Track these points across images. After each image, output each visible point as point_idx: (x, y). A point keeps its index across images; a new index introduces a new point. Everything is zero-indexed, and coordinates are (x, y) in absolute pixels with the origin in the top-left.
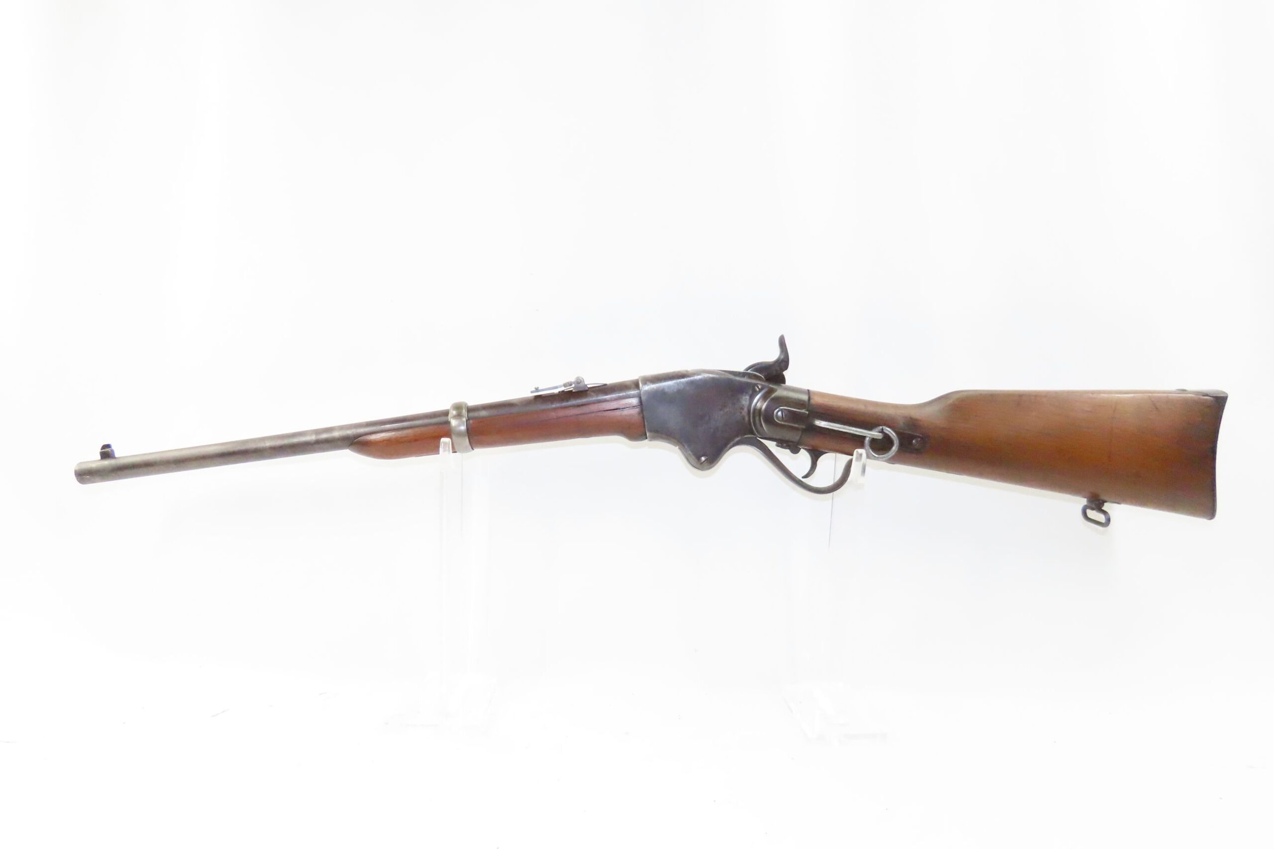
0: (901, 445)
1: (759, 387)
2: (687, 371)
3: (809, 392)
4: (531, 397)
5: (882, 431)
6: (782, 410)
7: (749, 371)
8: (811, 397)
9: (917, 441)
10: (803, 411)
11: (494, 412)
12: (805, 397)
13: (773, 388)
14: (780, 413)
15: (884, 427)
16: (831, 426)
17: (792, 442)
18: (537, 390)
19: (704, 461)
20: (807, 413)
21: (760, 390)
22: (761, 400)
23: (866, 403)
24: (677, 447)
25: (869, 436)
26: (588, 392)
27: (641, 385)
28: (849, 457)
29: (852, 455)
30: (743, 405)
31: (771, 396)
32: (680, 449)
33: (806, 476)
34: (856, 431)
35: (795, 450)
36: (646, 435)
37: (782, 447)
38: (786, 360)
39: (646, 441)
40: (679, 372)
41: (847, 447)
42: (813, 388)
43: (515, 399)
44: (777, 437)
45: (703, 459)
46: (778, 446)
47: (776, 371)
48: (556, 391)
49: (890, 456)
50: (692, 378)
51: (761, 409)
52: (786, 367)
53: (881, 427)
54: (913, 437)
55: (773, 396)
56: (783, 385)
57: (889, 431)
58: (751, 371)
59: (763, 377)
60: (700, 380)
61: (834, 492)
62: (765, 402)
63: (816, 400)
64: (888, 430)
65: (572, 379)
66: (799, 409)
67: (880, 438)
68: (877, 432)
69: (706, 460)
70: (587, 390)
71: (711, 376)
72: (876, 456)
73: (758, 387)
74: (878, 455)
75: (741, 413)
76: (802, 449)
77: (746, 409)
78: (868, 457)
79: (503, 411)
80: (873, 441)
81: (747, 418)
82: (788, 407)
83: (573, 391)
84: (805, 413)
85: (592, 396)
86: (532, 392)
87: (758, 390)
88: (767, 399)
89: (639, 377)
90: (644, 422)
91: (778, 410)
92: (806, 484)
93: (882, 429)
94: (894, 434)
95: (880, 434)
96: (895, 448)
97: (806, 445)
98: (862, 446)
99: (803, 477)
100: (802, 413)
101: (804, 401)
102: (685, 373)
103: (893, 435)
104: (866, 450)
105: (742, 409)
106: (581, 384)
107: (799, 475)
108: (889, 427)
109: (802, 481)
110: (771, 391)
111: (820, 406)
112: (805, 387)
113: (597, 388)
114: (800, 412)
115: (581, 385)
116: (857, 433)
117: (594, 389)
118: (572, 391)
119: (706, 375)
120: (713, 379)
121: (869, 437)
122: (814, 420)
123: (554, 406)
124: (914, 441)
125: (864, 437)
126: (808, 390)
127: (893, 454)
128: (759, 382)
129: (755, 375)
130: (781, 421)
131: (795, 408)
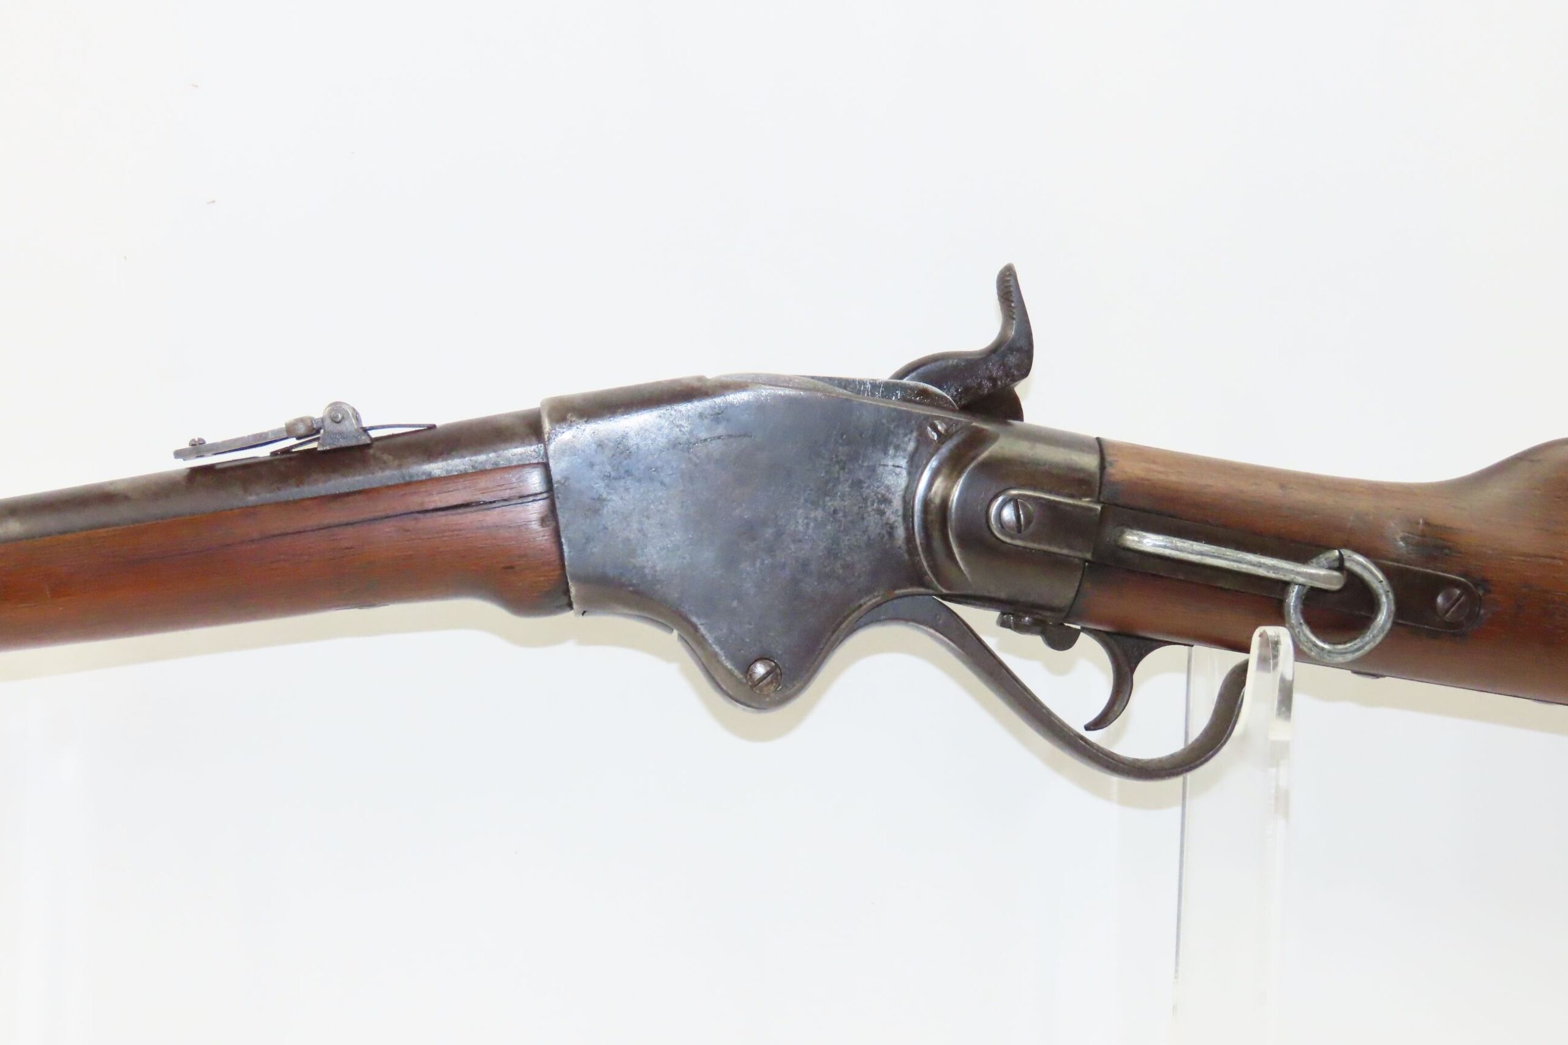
0: (1401, 611)
1: (939, 428)
2: (700, 379)
3: (1100, 447)
4: (177, 472)
5: (1340, 566)
6: (1014, 500)
7: (905, 381)
8: (1109, 458)
9: (1447, 598)
10: (1085, 502)
11: (50, 523)
12: (1089, 462)
13: (983, 430)
14: (1008, 514)
15: (1346, 553)
16: (1177, 549)
17: (1052, 609)
18: (197, 448)
19: (764, 677)
20: (1099, 507)
21: (943, 438)
22: (945, 471)
23: (1284, 479)
24: (676, 632)
25: (1301, 580)
26: (371, 451)
27: (547, 425)
28: (1233, 658)
29: (1246, 649)
30: (888, 488)
31: (978, 455)
32: (681, 638)
33: (1096, 725)
34: (1260, 565)
35: (1061, 640)
36: (567, 591)
37: (1019, 627)
38: (1022, 343)
39: (568, 618)
40: (673, 382)
41: (1228, 621)
42: (1114, 433)
43: (123, 481)
44: (1003, 595)
45: (760, 669)
46: (1003, 624)
47: (993, 380)
48: (263, 452)
49: (1367, 648)
50: (719, 400)
51: (945, 502)
52: (1024, 369)
53: (1337, 553)
54: (1441, 584)
55: (985, 455)
56: (1016, 423)
57: (1364, 567)
58: (907, 380)
59: (949, 397)
60: (746, 406)
61: (1190, 776)
62: (959, 476)
63: (1123, 470)
64: (1357, 562)
65: (317, 411)
66: (1072, 496)
67: (1336, 587)
68: (1322, 567)
69: (768, 674)
70: (368, 446)
71: (781, 392)
72: (1326, 646)
73: (935, 429)
74: (1329, 643)
75: (882, 513)
76: (1083, 635)
77: (897, 503)
78: (1300, 654)
79: (77, 519)
80: (1313, 596)
81: (900, 532)
82: (1035, 489)
83: (319, 449)
84: (1091, 509)
85: (384, 465)
86: (179, 454)
87: (936, 437)
88: (965, 467)
89: (542, 404)
90: (560, 545)
91: (1000, 499)
92: (1099, 750)
93: (1341, 559)
94: (1380, 576)
95: (1336, 574)
96: (1383, 618)
97: (1099, 621)
98: (1278, 617)
99: (1088, 728)
100: (1082, 508)
101: (1091, 474)
102: (696, 384)
103: (1377, 578)
104: (1291, 628)
105: (886, 500)
106: (347, 423)
107: (1076, 719)
108: (1358, 550)
109: (1082, 738)
110: (976, 441)
111: (1135, 486)
112: (1090, 430)
113: (400, 439)
114: (1075, 506)
115: (349, 426)
116: (1262, 572)
117: (393, 441)
118: (316, 449)
119: (766, 392)
120: (790, 401)
121: (1302, 585)
122: (1123, 533)
123: (252, 499)
124: (1440, 600)
125: (1284, 585)
126: (1098, 439)
127: (1379, 639)
128: (942, 414)
129: (924, 393)
130: (1012, 537)
131: (1058, 494)
